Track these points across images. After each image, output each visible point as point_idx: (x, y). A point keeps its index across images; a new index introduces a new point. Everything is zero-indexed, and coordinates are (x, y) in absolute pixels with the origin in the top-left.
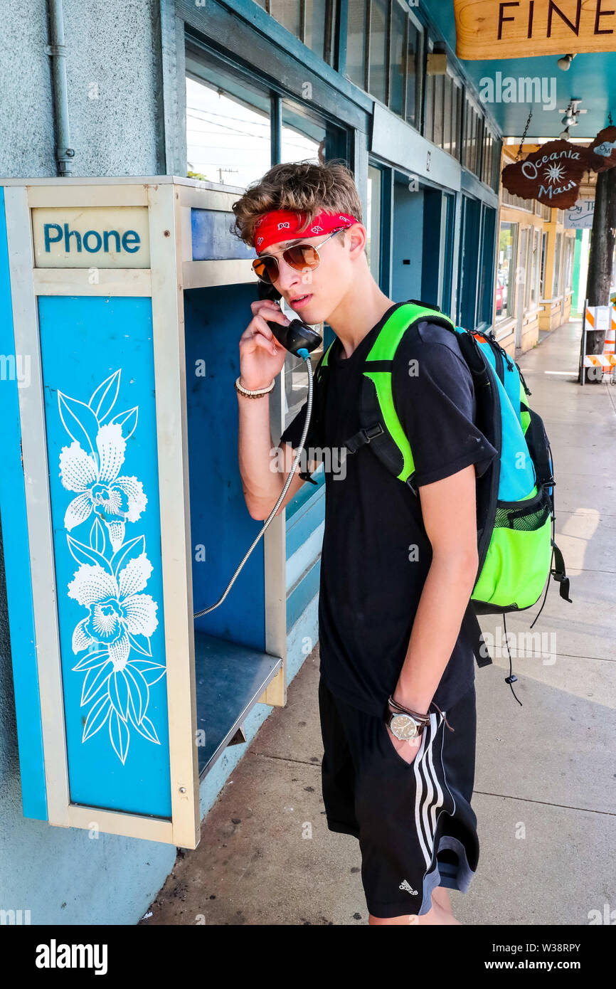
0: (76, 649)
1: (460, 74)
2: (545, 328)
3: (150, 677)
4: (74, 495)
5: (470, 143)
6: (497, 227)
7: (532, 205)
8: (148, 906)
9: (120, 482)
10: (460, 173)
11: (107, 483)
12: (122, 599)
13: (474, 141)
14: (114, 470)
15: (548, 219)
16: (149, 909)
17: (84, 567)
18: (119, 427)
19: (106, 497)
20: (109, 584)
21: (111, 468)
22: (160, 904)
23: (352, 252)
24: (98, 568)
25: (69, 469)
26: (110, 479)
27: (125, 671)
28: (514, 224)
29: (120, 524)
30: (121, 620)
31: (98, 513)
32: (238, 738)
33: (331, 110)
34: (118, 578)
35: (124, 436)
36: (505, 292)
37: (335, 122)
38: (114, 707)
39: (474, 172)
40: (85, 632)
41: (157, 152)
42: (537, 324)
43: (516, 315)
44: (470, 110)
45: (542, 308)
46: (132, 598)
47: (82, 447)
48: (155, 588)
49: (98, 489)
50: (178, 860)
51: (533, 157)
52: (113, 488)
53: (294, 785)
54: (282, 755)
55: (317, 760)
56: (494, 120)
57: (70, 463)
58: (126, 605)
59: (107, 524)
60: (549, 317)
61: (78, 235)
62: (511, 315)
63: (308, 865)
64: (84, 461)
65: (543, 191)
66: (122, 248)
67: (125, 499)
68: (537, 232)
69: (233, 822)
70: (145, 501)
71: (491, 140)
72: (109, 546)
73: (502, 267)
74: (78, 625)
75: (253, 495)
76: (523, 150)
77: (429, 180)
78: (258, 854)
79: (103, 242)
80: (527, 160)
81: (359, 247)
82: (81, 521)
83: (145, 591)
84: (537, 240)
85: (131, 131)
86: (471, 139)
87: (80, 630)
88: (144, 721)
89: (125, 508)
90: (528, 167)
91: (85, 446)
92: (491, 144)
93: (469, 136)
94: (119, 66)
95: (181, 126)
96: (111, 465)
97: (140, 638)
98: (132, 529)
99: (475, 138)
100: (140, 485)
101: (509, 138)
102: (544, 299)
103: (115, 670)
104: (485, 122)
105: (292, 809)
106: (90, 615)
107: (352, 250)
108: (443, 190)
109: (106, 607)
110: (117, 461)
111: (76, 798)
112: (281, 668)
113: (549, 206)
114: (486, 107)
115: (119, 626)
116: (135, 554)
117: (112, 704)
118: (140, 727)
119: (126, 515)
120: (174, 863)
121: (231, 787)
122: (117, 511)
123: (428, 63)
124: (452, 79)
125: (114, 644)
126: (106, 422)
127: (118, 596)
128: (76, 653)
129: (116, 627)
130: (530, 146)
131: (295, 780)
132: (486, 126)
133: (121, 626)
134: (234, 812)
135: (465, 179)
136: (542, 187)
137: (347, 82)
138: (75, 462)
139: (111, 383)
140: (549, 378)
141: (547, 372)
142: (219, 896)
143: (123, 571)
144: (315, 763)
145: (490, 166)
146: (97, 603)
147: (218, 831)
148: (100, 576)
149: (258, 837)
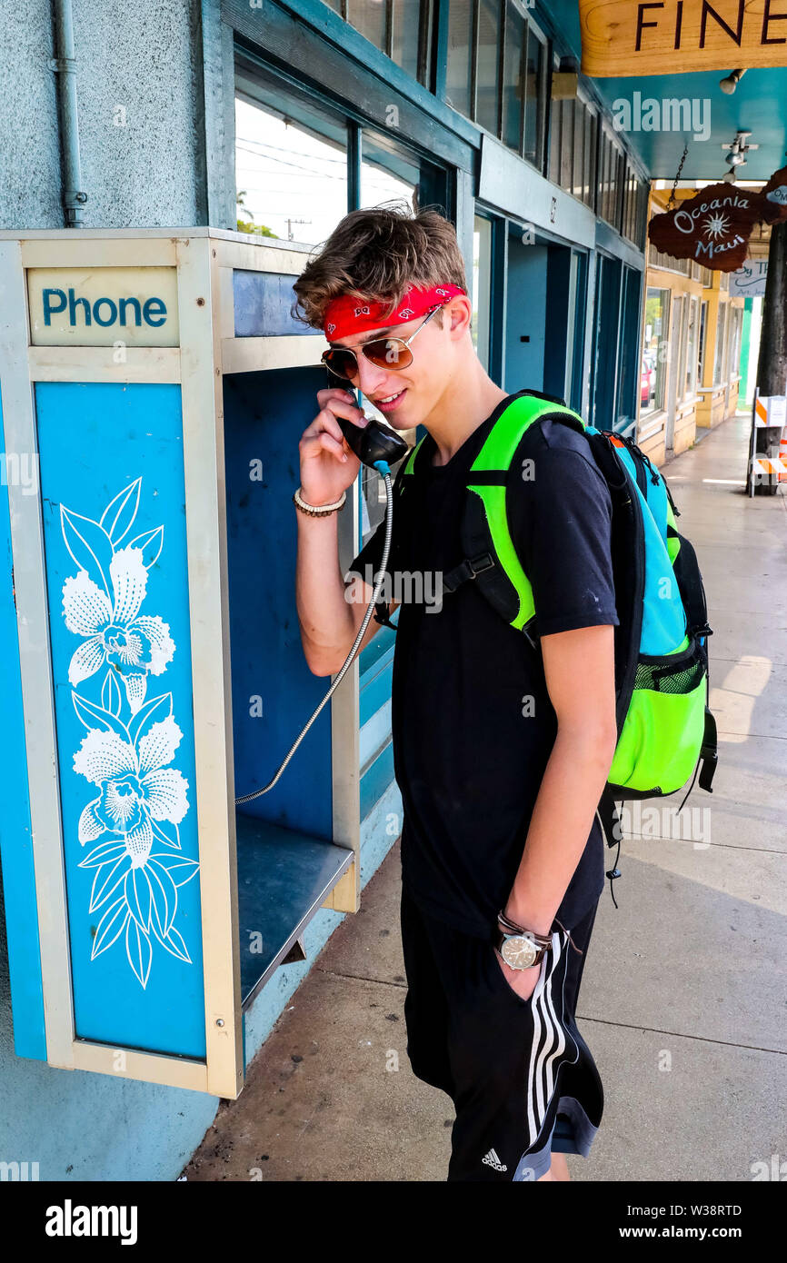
0: (84, 838)
1: (594, 98)
2: (704, 424)
3: (179, 874)
4: (82, 640)
5: (606, 187)
6: (642, 295)
7: (688, 267)
8: (182, 1169)
9: (140, 623)
10: (594, 226)
11: (123, 625)
12: (142, 774)
13: (613, 185)
14: (133, 608)
15: (708, 284)
16: (183, 1172)
17: (94, 735)
18: (139, 552)
19: (122, 642)
20: (127, 755)
21: (128, 605)
22: (197, 1166)
23: (453, 332)
24: (112, 735)
25: (75, 606)
26: (127, 619)
27: (146, 868)
28: (665, 291)
29: (140, 677)
30: (141, 801)
31: (111, 663)
32: (296, 954)
33: (426, 144)
34: (138, 748)
35: (145, 563)
36: (653, 377)
37: (431, 159)
38: (132, 914)
39: (613, 224)
40: (95, 817)
41: (197, 197)
42: (694, 419)
43: (666, 408)
44: (607, 144)
45: (700, 399)
46: (156, 774)
47: (91, 577)
48: (186, 760)
49: (112, 632)
50: (221, 1110)
51: (688, 205)
52: (131, 631)
53: (372, 1012)
54: (357, 973)
55: (403, 980)
56: (639, 157)
57: (76, 598)
58: (148, 782)
59: (124, 678)
60: (709, 410)
61: (86, 303)
62: (660, 407)
63: (389, 1116)
64: (94, 596)
65: (701, 248)
66: (143, 321)
67: (146, 645)
68: (694, 301)
69: (293, 1059)
70: (173, 648)
71: (635, 182)
72: (127, 707)
73: (649, 345)
74: (86, 808)
75: (313, 643)
76: (677, 196)
77: (554, 234)
78: (325, 1101)
79: (118, 313)
80: (681, 208)
81: (462, 324)
82: (90, 673)
83: (173, 765)
84: (694, 312)
85: (163, 171)
86: (609, 182)
87: (88, 815)
88: (172, 933)
89: (146, 657)
90: (683, 218)
91: (94, 577)
92: (635, 188)
93: (606, 178)
94: (147, 86)
95: (228, 164)
96: (129, 600)
97: (166, 825)
98: (156, 685)
99: (615, 181)
100: (166, 627)
101: (658, 181)
102: (703, 386)
103: (134, 866)
104: (628, 160)
105: (369, 1043)
106: (102, 794)
107: (453, 328)
108: (573, 247)
109: (122, 785)
110: (136, 596)
111: (83, 1032)
112: (353, 862)
113: (710, 268)
114: (628, 140)
115: (139, 810)
116: (159, 716)
117: (130, 911)
118: (166, 941)
119: (148, 666)
120: (216, 1113)
121: (291, 1013)
122: (136, 661)
123: (553, 84)
124: (585, 105)
125: (132, 833)
126: (122, 546)
127: (138, 771)
128: (83, 845)
129: (135, 810)
130: (686, 190)
131: (374, 1005)
132: (628, 164)
133: (142, 809)
134: (296, 1047)
135: (601, 233)
136: (700, 244)
137: (448, 109)
138: (83, 597)
139: (129, 495)
140: (709, 488)
141: (706, 481)
142: (273, 1156)
143: (144, 739)
144: (400, 983)
145: (634, 217)
146: (111, 779)
147: (274, 1071)
148: (114, 744)
149: (326, 1079)
